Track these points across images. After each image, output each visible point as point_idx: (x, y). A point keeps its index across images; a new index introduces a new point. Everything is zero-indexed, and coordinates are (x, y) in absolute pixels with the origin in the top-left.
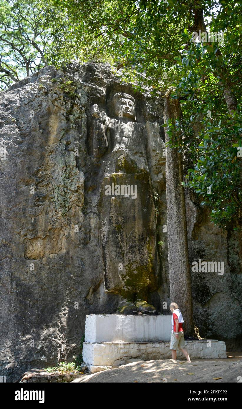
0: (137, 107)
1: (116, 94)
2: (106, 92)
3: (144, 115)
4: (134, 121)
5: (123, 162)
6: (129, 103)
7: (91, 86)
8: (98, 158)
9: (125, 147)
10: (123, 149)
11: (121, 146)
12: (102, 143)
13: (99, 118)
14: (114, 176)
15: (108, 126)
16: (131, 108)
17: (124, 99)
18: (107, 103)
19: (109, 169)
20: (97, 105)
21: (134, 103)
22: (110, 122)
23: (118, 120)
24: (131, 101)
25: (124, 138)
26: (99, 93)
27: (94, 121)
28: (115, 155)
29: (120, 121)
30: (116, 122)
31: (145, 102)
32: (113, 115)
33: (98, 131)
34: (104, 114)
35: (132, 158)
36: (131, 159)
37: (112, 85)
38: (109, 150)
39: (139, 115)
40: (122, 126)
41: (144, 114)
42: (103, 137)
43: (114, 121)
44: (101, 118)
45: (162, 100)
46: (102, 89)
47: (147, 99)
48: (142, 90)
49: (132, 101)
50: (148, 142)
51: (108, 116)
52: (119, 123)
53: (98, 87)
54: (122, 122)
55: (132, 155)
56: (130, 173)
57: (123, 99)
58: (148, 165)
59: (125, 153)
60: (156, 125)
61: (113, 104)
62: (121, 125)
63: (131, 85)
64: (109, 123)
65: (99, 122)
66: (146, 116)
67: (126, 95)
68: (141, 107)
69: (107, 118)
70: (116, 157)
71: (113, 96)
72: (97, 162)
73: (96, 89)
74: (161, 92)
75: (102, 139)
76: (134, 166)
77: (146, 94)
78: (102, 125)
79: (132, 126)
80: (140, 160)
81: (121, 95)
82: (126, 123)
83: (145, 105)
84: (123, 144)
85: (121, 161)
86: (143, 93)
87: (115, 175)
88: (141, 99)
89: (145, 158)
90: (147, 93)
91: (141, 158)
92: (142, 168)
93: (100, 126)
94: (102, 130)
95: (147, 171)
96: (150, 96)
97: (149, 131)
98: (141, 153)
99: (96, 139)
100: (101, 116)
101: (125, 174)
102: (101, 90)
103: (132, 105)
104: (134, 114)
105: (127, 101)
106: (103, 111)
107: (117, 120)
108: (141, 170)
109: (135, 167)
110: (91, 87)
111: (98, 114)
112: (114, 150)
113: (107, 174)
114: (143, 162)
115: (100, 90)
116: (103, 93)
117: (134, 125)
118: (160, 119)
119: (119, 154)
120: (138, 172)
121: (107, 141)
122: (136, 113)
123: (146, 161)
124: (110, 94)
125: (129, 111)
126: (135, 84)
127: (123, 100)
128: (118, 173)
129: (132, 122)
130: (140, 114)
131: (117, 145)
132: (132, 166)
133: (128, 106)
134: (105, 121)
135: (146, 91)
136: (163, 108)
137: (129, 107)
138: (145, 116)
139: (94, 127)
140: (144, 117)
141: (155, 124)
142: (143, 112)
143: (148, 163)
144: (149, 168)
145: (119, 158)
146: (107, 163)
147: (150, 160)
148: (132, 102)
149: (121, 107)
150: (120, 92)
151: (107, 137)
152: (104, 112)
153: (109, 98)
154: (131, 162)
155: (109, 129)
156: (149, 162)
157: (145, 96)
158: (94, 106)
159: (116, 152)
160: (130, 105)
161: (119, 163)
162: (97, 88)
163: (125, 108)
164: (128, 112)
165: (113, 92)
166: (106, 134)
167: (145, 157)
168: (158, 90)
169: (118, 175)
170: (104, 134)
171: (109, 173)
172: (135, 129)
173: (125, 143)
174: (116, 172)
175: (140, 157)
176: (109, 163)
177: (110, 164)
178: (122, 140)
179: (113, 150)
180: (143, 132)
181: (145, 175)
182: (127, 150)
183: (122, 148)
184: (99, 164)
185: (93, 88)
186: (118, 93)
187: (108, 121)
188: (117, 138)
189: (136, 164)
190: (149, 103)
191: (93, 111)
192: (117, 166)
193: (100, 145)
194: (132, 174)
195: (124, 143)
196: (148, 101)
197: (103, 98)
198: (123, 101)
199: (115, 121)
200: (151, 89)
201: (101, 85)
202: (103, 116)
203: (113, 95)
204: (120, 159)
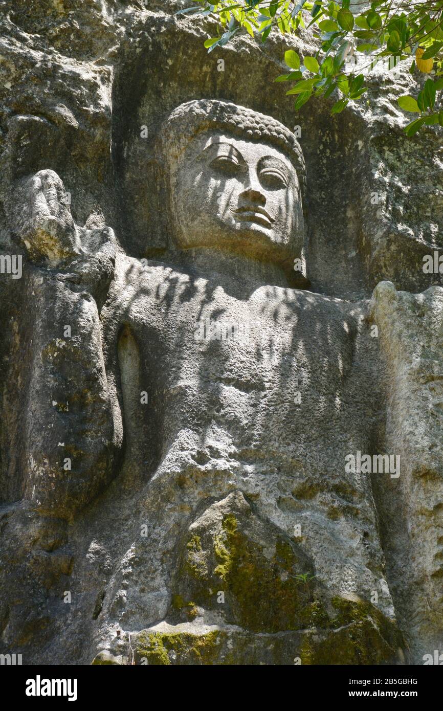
0: (317, 195)
1: (181, 109)
2: (114, 97)
3: (358, 245)
4: (294, 280)
5: (219, 546)
6: (260, 165)
8: (58, 523)
9: (233, 449)
10: (222, 464)
11: (210, 442)
12: (84, 420)
13: (70, 259)
14: (161, 650)
15: (128, 311)
16: (274, 199)
17: (232, 141)
18: (119, 163)
19: (133, 599)
20: (54, 177)
21: (296, 164)
22: (144, 291)
23: (193, 277)
24: (273, 152)
25: (229, 392)
26: (70, 101)
27: (39, 280)
28: (166, 499)
29: (201, 283)
30: (180, 289)
31: (367, 156)
32: (158, 243)
33: (61, 343)
34: (105, 238)
35: (279, 519)
36: (276, 529)
37: (156, 45)
38: (132, 468)
39: (328, 241)
41: (359, 232)
42: (92, 381)
43: (166, 286)
44: (83, 258)
46: (87, 71)
47: (379, 143)
48: (345, 83)
49: (281, 156)
50: (383, 421)
51: (132, 249)
52: (200, 297)
53: (62, 60)
54: (219, 292)
55: (279, 501)
56: (271, 625)
57: (223, 138)
58: (391, 573)
59: (232, 489)
61: (161, 171)
62: (211, 307)
63: (279, 48)
64: (137, 296)
65: (72, 284)
66: (369, 248)
67: (246, 115)
68: (336, 192)
69: (124, 263)
70: (175, 515)
71: (164, 118)
72: (51, 551)
73: (50, 73)
75: (83, 397)
76: (292, 581)
77: (373, 106)
78: (90, 307)
79: (284, 311)
80: (334, 539)
81: (213, 112)
82: (242, 292)
83: (364, 181)
84: (220, 431)
85: (210, 539)
86: (351, 103)
87: (165, 640)
88: (343, 142)
89: (367, 528)
90: (382, 101)
91: (343, 525)
92: (349, 595)
93: (78, 311)
94: (87, 337)
95: (382, 619)
96: (400, 120)
97: (393, 348)
98: (337, 489)
99: (45, 392)
100: (79, 246)
101: (233, 629)
102: (85, 76)
103: (283, 177)
104: (293, 239)
105: (252, 151)
106: (97, 220)
107: (184, 278)
108: (346, 608)
109: (301, 587)
110: (15, 57)
111: (65, 234)
112: (161, 470)
113: (113, 629)
114: (352, 554)
115: (75, 79)
116: (95, 99)
117: (296, 308)
119: (195, 494)
120: (322, 622)
121: (117, 411)
122: (310, 233)
123: (376, 543)
124: (138, 104)
125: (260, 222)
126: (301, 45)
127: (226, 145)
128: (185, 628)
129: (280, 290)
130: (336, 240)
131: (186, 436)
132: (284, 577)
133: (255, 185)
134: (107, 278)
135: (376, 86)
137: (265, 193)
138: (364, 249)
139: (33, 319)
140: (360, 257)
141: (429, 299)
142: (350, 226)
143: (389, 559)
144: (393, 591)
145: (193, 518)
146: (116, 554)
147: (398, 541)
148: (280, 163)
149: (210, 193)
150: (207, 97)
151: (119, 384)
152: (101, 226)
153: (137, 129)
154: (273, 550)
155: (134, 334)
156: (393, 550)
157: (364, 123)
158: (37, 180)
159: (180, 482)
160: (272, 183)
161: (198, 557)
162: (57, 67)
163: (235, 201)
164: (255, 226)
165: (159, 93)
166: (114, 365)
167: (367, 520)
169: (189, 639)
170: (101, 363)
171: (124, 623)
172: (298, 333)
173: (236, 421)
174: (174, 617)
175: (333, 515)
176: (130, 554)
177: (134, 563)
178: (215, 402)
179: (155, 470)
180: (350, 357)
181: (369, 644)
182: (249, 468)
183: (216, 453)
184: (59, 560)
186: (195, 104)
187: (129, 282)
188: (182, 392)
189: (309, 566)
190: (392, 168)
191: (32, 213)
192: (179, 578)
193: (75, 435)
194: (281, 634)
195: (232, 425)
196: (388, 154)
197: (98, 133)
198: (223, 152)
199: (173, 283)
200: (409, 77)
201: (82, 51)
202: (94, 248)
204: (201, 531)
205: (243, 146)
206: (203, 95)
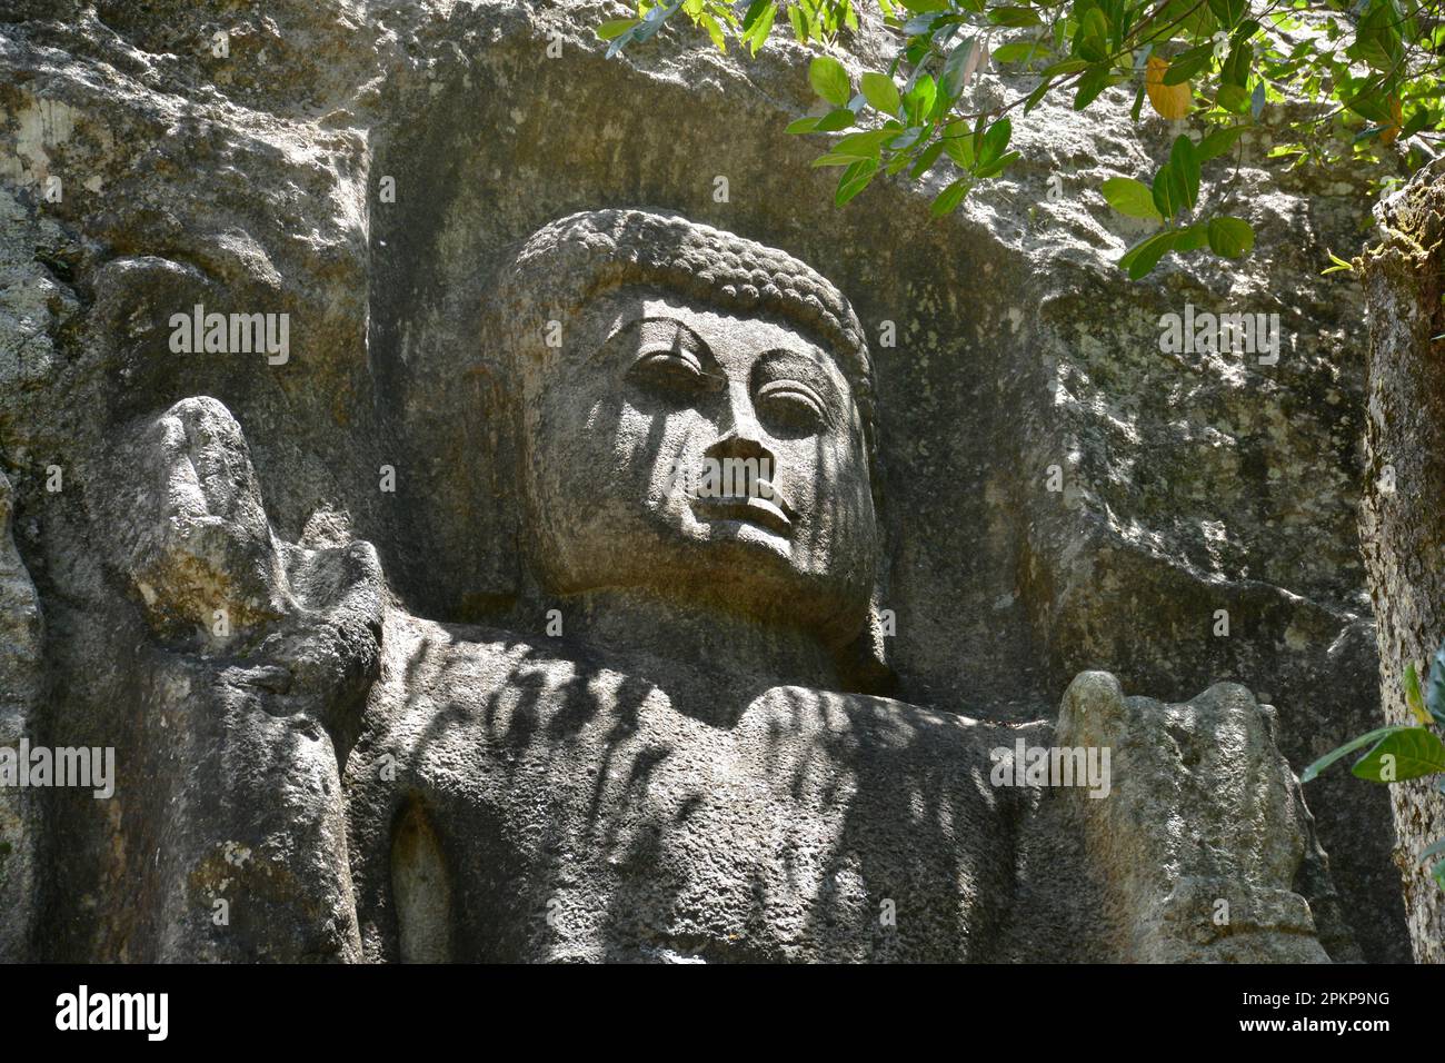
0: (906, 449)
1: (547, 234)
2: (374, 206)
3: (1017, 576)
6: (759, 375)
7: (127, 92)
13: (261, 629)
16: (794, 459)
17: (681, 313)
18: (390, 375)
20: (217, 415)
21: (850, 371)
23: (587, 670)
24: (791, 341)
26: (259, 220)
27: (179, 687)
29: (606, 684)
31: (1034, 348)
32: (494, 579)
33: (237, 854)
34: (354, 572)
37: (481, 73)
39: (941, 568)
40: (649, 761)
44: (294, 625)
45: (1332, 321)
46: (300, 142)
47: (1065, 314)
49: (811, 350)
53: (237, 117)
54: (658, 707)
60: (1233, 736)
61: (501, 393)
64: (439, 724)
65: (269, 694)
66: (1046, 585)
67: (718, 248)
68: (957, 442)
69: (403, 634)
71: (505, 257)
73: (201, 148)
74: (1305, 182)
77: (1046, 222)
78: (315, 753)
81: (630, 244)
82: (718, 705)
88: (971, 314)
90: (1068, 208)
93: (284, 764)
94: (308, 836)
97: (1122, 847)
102: (298, 156)
104: (843, 563)
105: (733, 338)
106: (332, 524)
110: (112, 111)
111: (247, 560)
115: (270, 160)
116: (325, 214)
117: (851, 752)
118: (1294, 641)
124: (438, 223)
125: (761, 519)
126: (855, 69)
127: (664, 325)
130: (959, 565)
133: (747, 424)
134: (363, 673)
136: (1348, 459)
137: (772, 445)
139: (163, 791)
140: (1025, 610)
141: (1209, 719)
142: (997, 527)
148: (805, 368)
149: (627, 448)
150: (617, 203)
152: (344, 538)
153: (438, 290)
155: (435, 822)
157: (1023, 264)
158: (172, 424)
160: (788, 418)
162: (219, 136)
163: (694, 466)
164: (748, 531)
165: (490, 195)
166: (381, 909)
168: (1259, 156)
170: (347, 903)
180: (1007, 872)
185: (151, 123)
187: (417, 678)
191: (160, 510)
196: (1088, 344)
197: (335, 298)
199: (531, 685)
200: (1134, 148)
202: (325, 596)
203: (494, 256)
205: (713, 327)
206: (605, 200)
